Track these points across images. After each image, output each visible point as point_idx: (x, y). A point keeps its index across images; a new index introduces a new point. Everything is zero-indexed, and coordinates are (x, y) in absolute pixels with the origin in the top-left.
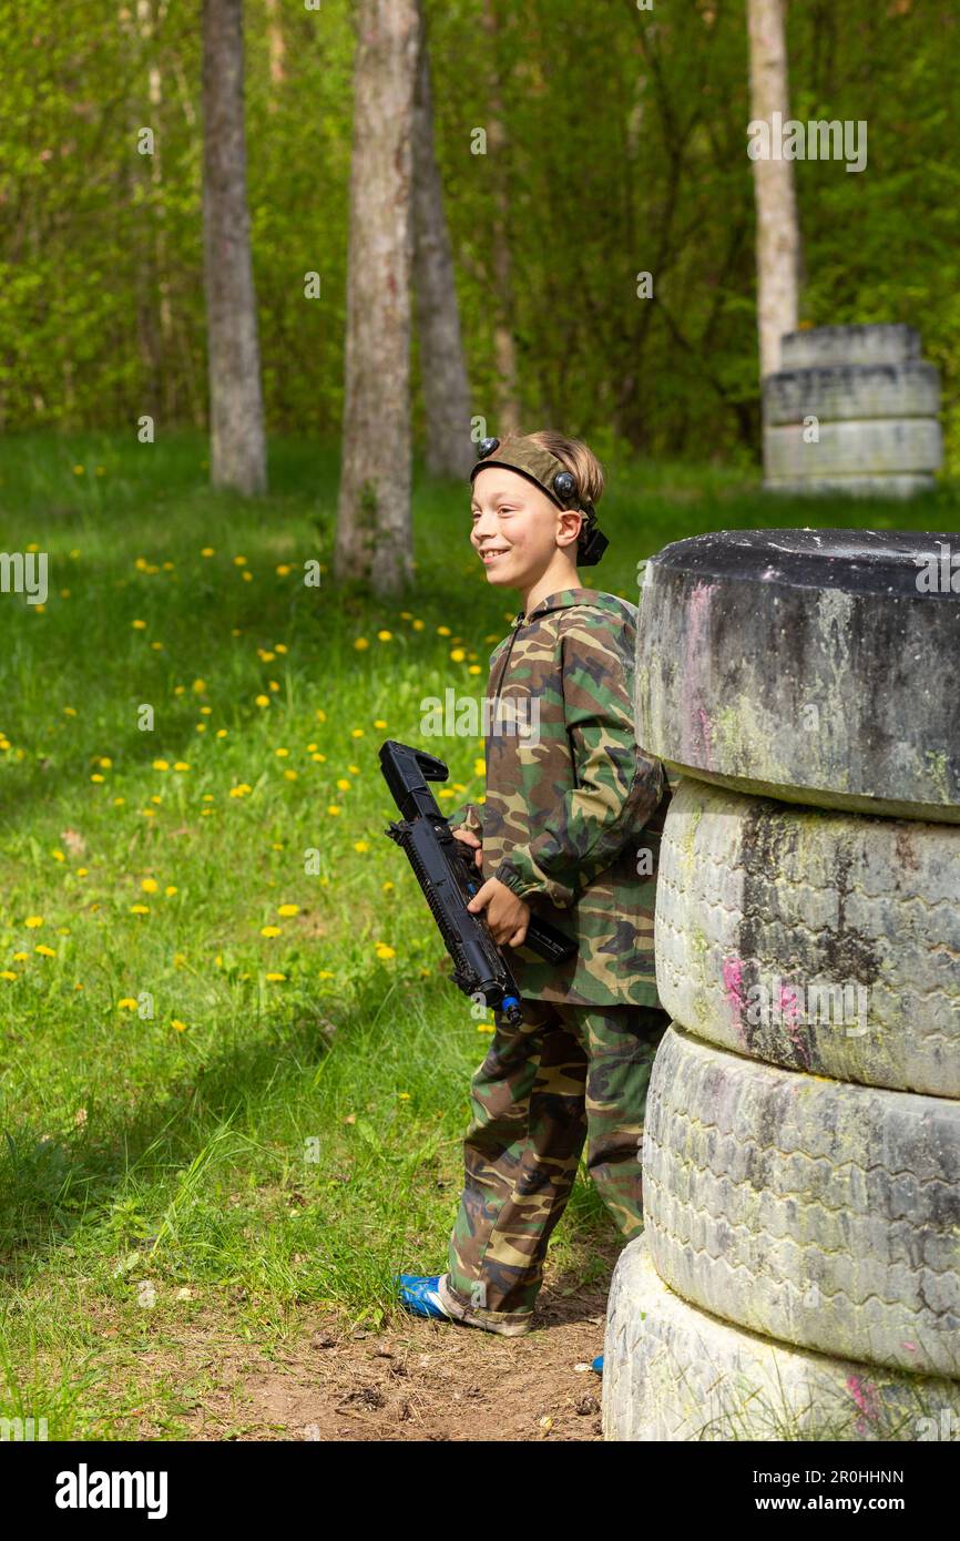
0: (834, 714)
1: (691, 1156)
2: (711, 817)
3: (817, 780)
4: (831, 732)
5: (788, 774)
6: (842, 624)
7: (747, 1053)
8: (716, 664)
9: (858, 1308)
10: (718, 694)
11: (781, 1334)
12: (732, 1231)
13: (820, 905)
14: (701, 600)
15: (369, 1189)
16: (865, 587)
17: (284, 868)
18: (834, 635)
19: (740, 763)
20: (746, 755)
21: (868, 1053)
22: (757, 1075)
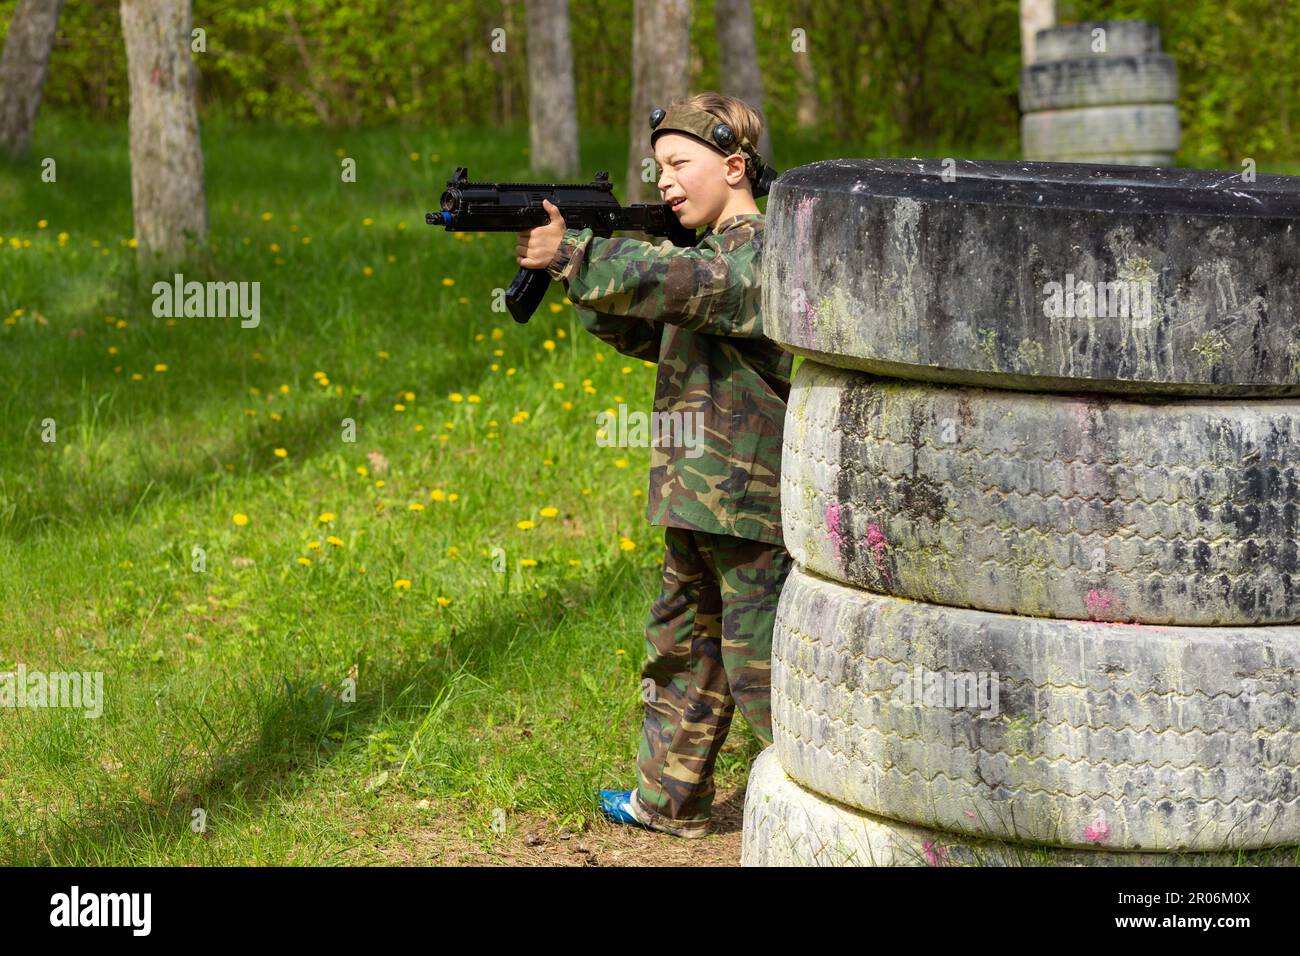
0: (907, 299)
1: (802, 666)
2: (817, 389)
3: (895, 354)
4: (904, 314)
5: (871, 349)
6: (912, 226)
7: (845, 581)
8: (817, 262)
9: (928, 783)
10: (818, 287)
11: (869, 807)
12: (832, 725)
13: (899, 457)
14: (806, 208)
15: (587, 726)
16: (931, 196)
17: (552, 481)
18: (906, 235)
19: (836, 343)
20: (839, 335)
21: (937, 577)
22: (852, 598)
